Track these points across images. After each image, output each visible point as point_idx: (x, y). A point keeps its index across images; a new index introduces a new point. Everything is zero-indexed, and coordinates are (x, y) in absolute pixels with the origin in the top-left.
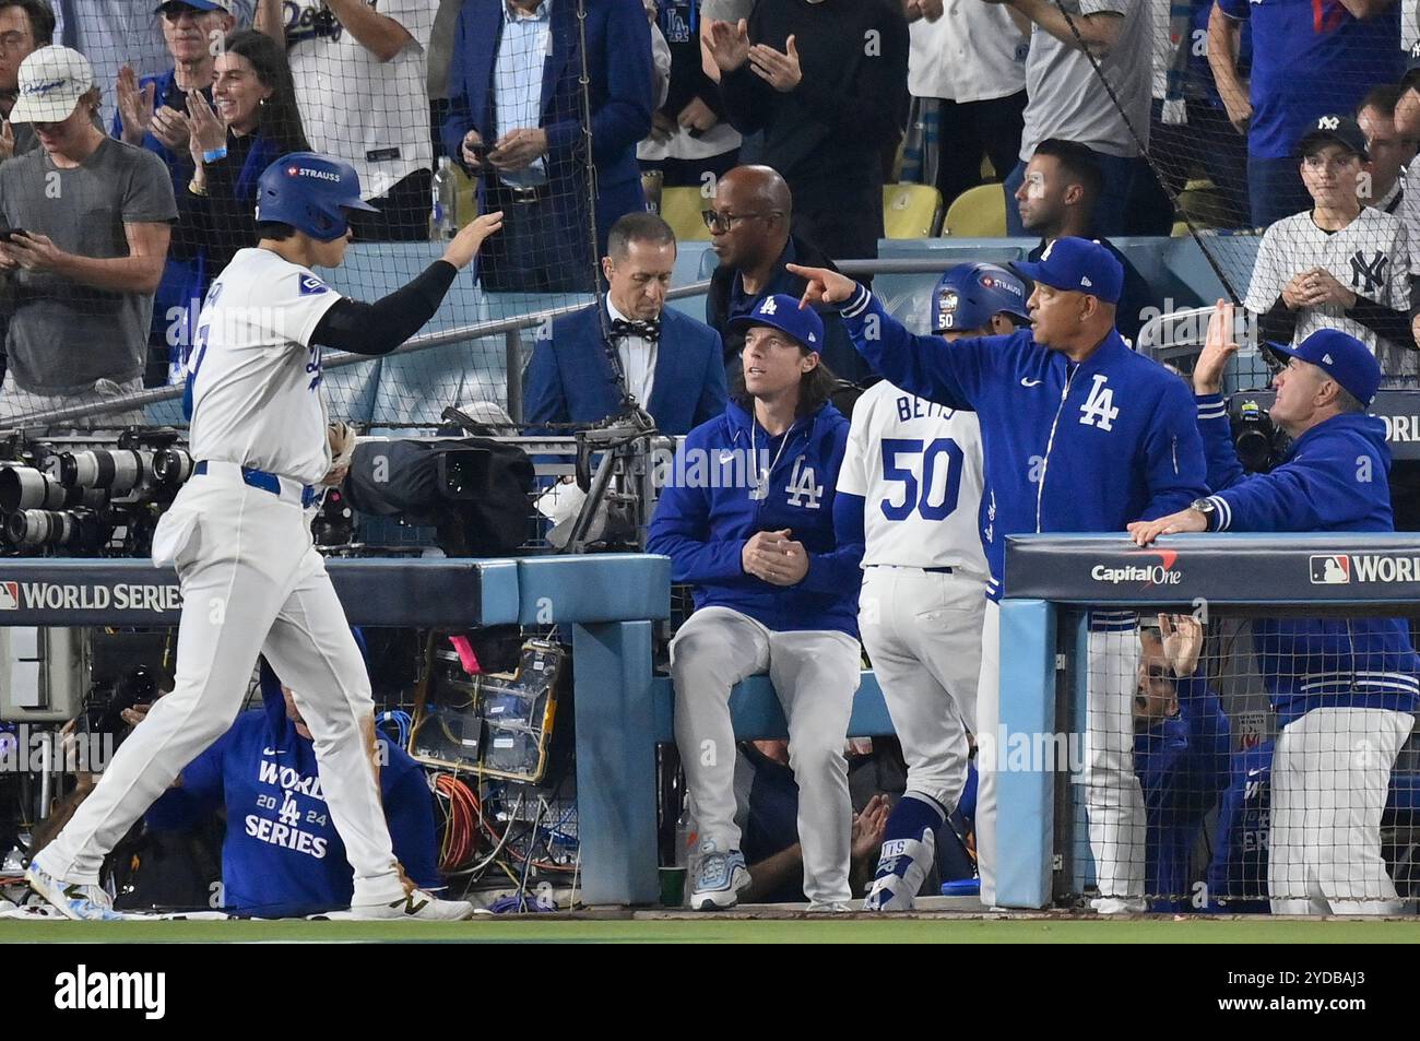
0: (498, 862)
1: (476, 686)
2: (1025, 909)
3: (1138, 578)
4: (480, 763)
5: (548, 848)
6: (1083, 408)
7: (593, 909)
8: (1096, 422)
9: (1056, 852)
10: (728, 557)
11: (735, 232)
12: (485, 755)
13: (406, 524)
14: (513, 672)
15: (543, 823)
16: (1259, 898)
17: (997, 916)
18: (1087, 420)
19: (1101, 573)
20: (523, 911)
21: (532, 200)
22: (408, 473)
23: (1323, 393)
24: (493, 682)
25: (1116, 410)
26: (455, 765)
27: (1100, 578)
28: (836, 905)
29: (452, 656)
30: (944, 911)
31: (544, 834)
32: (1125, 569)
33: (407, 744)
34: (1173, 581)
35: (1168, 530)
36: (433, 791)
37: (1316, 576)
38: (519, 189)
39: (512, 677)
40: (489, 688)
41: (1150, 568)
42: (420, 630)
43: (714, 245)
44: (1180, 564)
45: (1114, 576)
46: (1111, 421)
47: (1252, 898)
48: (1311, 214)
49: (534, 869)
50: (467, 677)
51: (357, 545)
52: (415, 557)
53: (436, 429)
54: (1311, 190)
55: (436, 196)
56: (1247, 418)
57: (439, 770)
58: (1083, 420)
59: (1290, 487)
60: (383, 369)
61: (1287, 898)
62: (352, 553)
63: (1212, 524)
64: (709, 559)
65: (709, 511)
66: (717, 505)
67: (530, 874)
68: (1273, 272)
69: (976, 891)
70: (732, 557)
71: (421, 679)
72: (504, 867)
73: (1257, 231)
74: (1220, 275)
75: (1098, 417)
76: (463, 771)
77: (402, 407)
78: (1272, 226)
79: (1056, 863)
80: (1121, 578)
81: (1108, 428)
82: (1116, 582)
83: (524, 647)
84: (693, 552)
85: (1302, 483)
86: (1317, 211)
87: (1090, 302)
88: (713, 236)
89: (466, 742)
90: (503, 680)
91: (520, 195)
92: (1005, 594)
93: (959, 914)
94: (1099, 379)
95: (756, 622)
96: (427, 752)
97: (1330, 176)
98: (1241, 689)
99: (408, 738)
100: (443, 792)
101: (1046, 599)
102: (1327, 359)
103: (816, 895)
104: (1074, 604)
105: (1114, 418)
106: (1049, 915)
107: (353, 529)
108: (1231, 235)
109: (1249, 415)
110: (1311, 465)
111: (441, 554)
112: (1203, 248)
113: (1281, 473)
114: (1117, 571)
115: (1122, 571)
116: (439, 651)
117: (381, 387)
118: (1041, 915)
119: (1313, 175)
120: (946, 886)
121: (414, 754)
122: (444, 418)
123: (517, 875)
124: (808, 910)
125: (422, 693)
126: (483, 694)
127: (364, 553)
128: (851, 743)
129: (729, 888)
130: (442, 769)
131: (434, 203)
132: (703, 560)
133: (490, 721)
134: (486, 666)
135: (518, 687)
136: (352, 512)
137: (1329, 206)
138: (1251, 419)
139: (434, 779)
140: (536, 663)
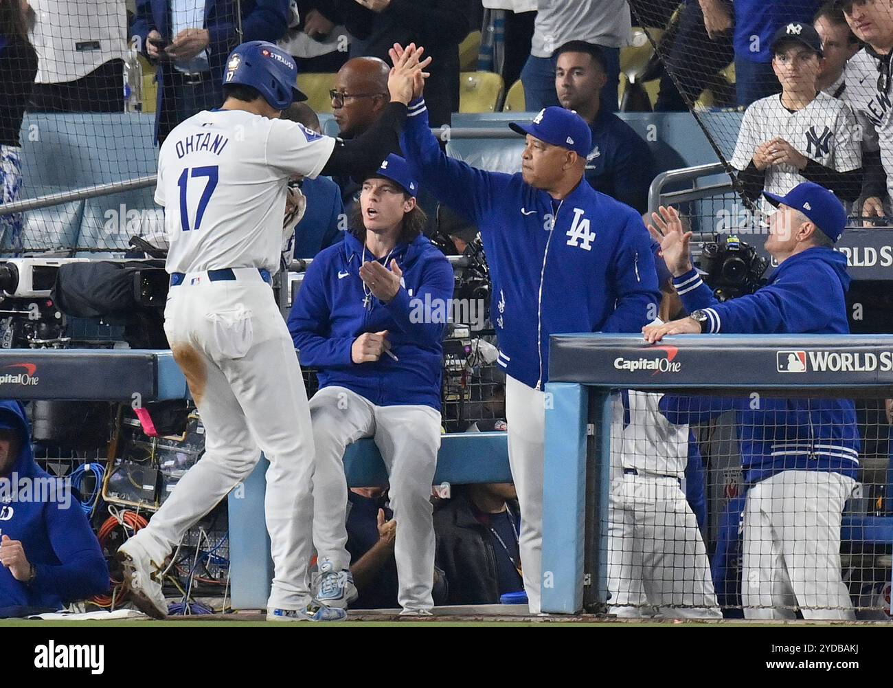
0: (169, 577)
1: (153, 445)
2: (562, 614)
3: (649, 367)
4: (156, 503)
5: (207, 567)
6: (568, 233)
7: (239, 612)
8: (579, 245)
9: (586, 572)
10: (342, 350)
11: (349, 107)
12: (159, 497)
13: (105, 324)
14: (182, 435)
15: (203, 548)
16: (737, 607)
17: (541, 619)
18: (572, 243)
19: (621, 363)
20: (187, 613)
21: (198, 82)
22: (109, 287)
23: (803, 232)
24: (166, 442)
25: (593, 235)
26: (138, 505)
27: (620, 367)
28: (422, 611)
29: (136, 423)
30: (502, 616)
31: (203, 556)
32: (639, 361)
33: (102, 488)
34: (675, 369)
35: (672, 331)
36: (121, 523)
37: (781, 366)
38: (188, 74)
39: (180, 439)
40: (163, 447)
41: (657, 360)
42: (112, 403)
43: (335, 116)
44: (681, 357)
45: (631, 366)
46: (590, 243)
47: (732, 607)
48: (781, 96)
49: (196, 582)
50: (146, 439)
51: (65, 339)
52: (108, 348)
53: (125, 253)
54: (781, 79)
55: (126, 79)
56: (731, 249)
57: (126, 508)
58: (569, 243)
59: (768, 304)
60: (86, 208)
61: (758, 607)
62: (61, 346)
63: (705, 328)
64: (328, 351)
65: (330, 313)
66: (335, 309)
67: (193, 586)
68: (750, 139)
69: (525, 601)
70: (344, 351)
71: (113, 440)
72: (174, 581)
73: (739, 109)
74: (711, 141)
75: (580, 240)
76: (144, 509)
77: (100, 237)
78: (751, 105)
79: (587, 580)
80: (636, 368)
81: (589, 248)
82: (632, 370)
83: (189, 417)
84: (317, 345)
85: (778, 302)
86: (785, 95)
87: (572, 156)
88: (334, 109)
89: (146, 487)
90: (173, 441)
91: (188, 78)
92: (549, 379)
93: (513, 618)
94: (579, 212)
95: (365, 399)
96: (117, 494)
97: (795, 69)
98: (725, 451)
99: (102, 484)
100: (128, 524)
101: (580, 383)
102: (807, 206)
103: (407, 604)
104: (602, 387)
105: (593, 240)
106: (581, 619)
107: (62, 328)
108: (721, 111)
109: (732, 246)
110: (786, 287)
111: (127, 345)
112: (699, 121)
113: (762, 294)
114: (633, 362)
115: (637, 362)
116: (126, 419)
117: (84, 223)
118: (575, 619)
119: (782, 67)
120: (504, 597)
121: (107, 496)
122: (131, 244)
123: (183, 586)
124: (401, 614)
125: (112, 450)
126: (159, 451)
127: (71, 345)
128: (434, 490)
129: (342, 598)
130: (127, 507)
131: (125, 83)
132: (324, 353)
133: (164, 472)
134: (162, 431)
135: (185, 446)
136: (62, 315)
137: (794, 90)
138: (734, 249)
139: (122, 514)
140: (198, 428)
